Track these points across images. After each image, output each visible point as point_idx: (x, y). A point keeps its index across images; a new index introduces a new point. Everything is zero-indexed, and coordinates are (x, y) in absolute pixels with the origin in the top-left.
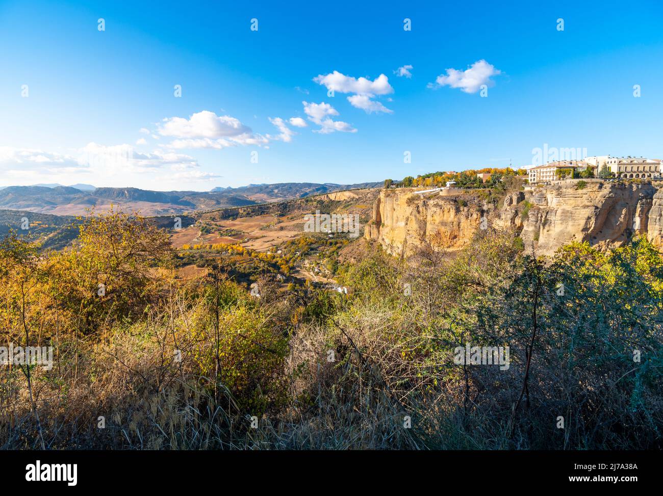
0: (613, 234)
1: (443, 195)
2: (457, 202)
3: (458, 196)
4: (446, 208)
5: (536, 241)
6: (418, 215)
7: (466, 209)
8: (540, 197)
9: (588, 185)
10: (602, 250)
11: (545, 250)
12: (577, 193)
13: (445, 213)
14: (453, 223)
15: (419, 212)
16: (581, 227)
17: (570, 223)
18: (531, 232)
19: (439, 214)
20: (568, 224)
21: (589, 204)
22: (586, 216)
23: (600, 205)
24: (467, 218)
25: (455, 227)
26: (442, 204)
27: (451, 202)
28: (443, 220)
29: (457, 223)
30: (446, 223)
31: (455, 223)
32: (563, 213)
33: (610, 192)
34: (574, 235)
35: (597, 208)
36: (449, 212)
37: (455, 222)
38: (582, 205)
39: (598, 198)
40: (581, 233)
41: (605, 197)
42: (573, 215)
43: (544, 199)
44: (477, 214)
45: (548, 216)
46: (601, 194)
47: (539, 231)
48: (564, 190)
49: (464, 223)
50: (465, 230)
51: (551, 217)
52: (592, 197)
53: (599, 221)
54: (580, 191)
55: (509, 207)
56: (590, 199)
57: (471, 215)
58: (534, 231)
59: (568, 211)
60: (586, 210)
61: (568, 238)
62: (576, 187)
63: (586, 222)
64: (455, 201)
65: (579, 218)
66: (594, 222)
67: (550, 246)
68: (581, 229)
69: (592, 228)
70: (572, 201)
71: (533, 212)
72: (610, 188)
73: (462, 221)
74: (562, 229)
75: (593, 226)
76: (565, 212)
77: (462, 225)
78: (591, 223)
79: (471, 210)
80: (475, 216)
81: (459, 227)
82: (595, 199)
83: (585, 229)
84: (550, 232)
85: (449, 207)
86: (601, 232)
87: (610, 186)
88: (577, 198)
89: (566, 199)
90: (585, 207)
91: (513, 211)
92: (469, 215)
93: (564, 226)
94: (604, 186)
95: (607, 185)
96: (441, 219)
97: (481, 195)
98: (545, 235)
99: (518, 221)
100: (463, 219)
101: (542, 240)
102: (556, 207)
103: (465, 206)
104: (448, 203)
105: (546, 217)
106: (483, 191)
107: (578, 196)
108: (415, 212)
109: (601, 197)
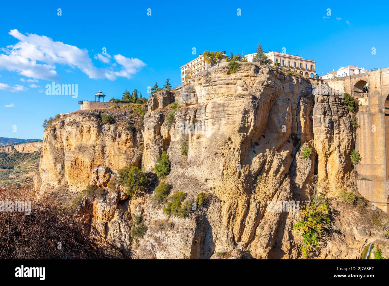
0: (278, 139)
1: (84, 109)
2: (101, 118)
3: (104, 111)
4: (84, 126)
5: (184, 156)
6: (54, 142)
7: (112, 127)
8: (188, 92)
9: (242, 67)
10: (267, 161)
11: (195, 167)
12: (230, 78)
13: (84, 133)
14: (94, 147)
15: (55, 137)
16: (237, 125)
17: (224, 121)
18: (178, 142)
19: (76, 135)
20: (220, 123)
21: (244, 92)
22: (242, 109)
23: (258, 95)
24: (114, 139)
25: (97, 154)
26: (80, 120)
27: (92, 118)
28: (81, 144)
29: (100, 148)
30: (85, 148)
31: (97, 148)
32: (213, 108)
33: (269, 79)
34: (230, 139)
35: (254, 98)
36: (89, 131)
37: (97, 146)
38: (236, 94)
39: (255, 85)
40: (238, 135)
41: (262, 84)
42: (226, 108)
43: (192, 94)
44: (127, 134)
45: (197, 116)
46: (258, 80)
47: (187, 140)
48: (214, 75)
49: (111, 147)
50: (113, 157)
51: (201, 117)
52: (248, 84)
53: (260, 119)
54: (233, 76)
55: (153, 112)
56: (245, 86)
57: (120, 135)
58: (181, 140)
59: (220, 104)
60: (242, 100)
61: (222, 143)
62: (227, 70)
63: (243, 117)
64: (98, 116)
65: (233, 112)
66: (253, 118)
67: (201, 160)
68: (237, 128)
69: (252, 128)
70: (223, 90)
71: (180, 114)
72: (268, 73)
73: (107, 145)
74: (213, 131)
75: (252, 124)
76: (216, 106)
77: (107, 149)
78: (250, 119)
79: (120, 128)
80: (124, 137)
81: (104, 154)
82: (252, 87)
83: (243, 129)
84: (200, 140)
85: (88, 124)
86: (264, 137)
87: (267, 70)
88: (230, 85)
89: (216, 87)
90: (240, 96)
91: (157, 116)
92: (116, 136)
93: (216, 127)
94: (261, 70)
95: (264, 69)
96: (78, 143)
97: (135, 110)
98: (194, 144)
99: (164, 131)
100: (108, 141)
101: (191, 153)
102: (205, 102)
103: (111, 123)
104: (87, 118)
105: (195, 116)
106: (138, 106)
107: (230, 82)
108: (51, 138)
109: (258, 84)
